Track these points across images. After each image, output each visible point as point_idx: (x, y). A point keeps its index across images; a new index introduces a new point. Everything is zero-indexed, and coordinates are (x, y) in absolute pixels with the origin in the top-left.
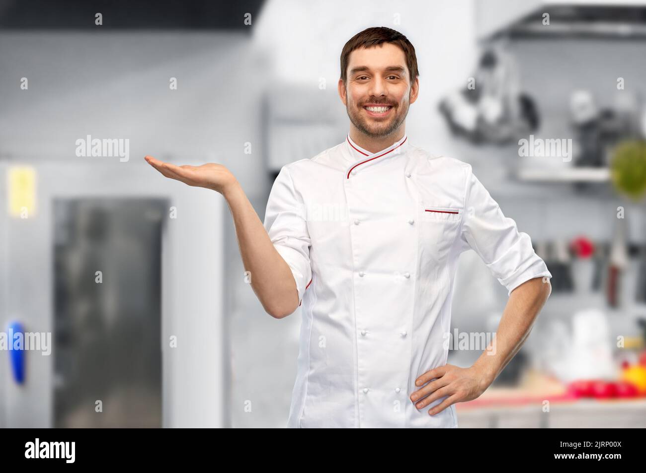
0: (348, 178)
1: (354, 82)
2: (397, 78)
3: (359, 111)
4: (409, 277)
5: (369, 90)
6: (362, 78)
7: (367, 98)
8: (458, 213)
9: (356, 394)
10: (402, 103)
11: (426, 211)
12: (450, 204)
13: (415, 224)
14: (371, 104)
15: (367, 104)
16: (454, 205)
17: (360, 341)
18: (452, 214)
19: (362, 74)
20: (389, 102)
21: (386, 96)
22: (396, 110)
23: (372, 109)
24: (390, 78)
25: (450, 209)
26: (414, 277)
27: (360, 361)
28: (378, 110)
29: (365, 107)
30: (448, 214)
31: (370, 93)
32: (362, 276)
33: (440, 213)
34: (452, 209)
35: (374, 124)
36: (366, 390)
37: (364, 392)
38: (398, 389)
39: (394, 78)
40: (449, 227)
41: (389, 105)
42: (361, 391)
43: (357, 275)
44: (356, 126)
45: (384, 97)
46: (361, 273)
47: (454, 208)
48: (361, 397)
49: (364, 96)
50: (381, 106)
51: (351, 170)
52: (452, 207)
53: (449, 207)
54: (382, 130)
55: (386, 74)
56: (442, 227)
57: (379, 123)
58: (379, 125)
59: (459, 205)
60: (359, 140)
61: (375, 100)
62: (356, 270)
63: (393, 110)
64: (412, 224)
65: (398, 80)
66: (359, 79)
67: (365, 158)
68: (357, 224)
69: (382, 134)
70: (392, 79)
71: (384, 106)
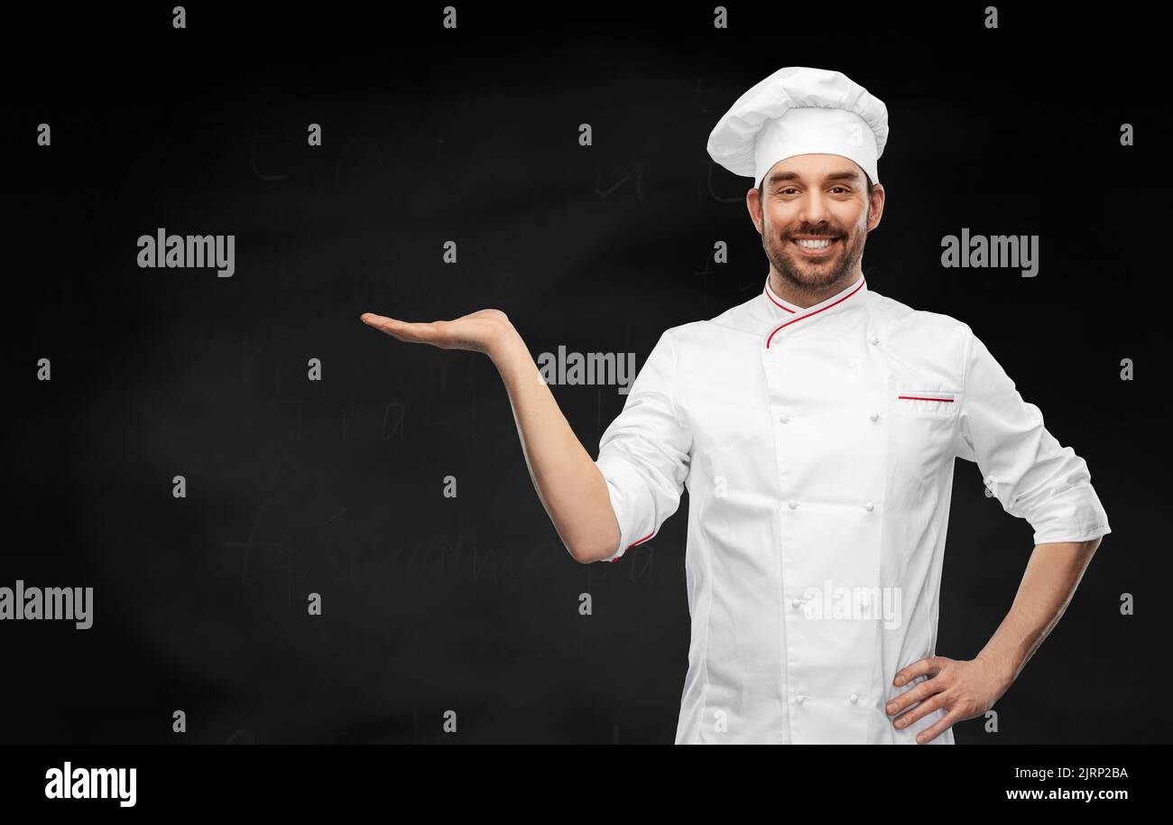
0: (768, 347)
1: (775, 198)
2: (847, 191)
3: (785, 246)
4: (872, 510)
5: (799, 212)
6: (788, 192)
7: (797, 226)
8: (952, 401)
9: (784, 703)
10: (854, 233)
11: (900, 398)
12: (939, 387)
13: (879, 421)
14: (803, 235)
15: (798, 235)
16: (948, 387)
17: (789, 617)
18: (943, 402)
19: (788, 185)
20: (833, 232)
21: (828, 223)
22: (845, 245)
23: (804, 243)
24: (835, 192)
25: (940, 394)
26: (880, 509)
27: (791, 650)
28: (816, 245)
29: (794, 241)
30: (936, 402)
31: (802, 217)
32: (793, 508)
33: (924, 402)
34: (943, 394)
35: (809, 268)
36: (800, 698)
37: (797, 701)
38: (854, 697)
39: (841, 190)
40: (940, 425)
41: (833, 237)
42: (792, 700)
43: (785, 506)
44: (779, 271)
45: (824, 224)
46: (792, 502)
47: (946, 392)
48: (792, 711)
49: (791, 223)
50: (820, 239)
51: (773, 334)
52: (943, 392)
53: (938, 392)
54: (821, 277)
55: (828, 185)
56: (928, 425)
57: (816, 266)
58: (817, 270)
59: (953, 387)
60: (783, 292)
61: (809, 229)
62: (783, 498)
63: (840, 246)
64: (875, 419)
65: (849, 194)
66: (783, 192)
67: (791, 317)
68: (784, 422)
69: (822, 285)
70: (839, 192)
71: (825, 239)
